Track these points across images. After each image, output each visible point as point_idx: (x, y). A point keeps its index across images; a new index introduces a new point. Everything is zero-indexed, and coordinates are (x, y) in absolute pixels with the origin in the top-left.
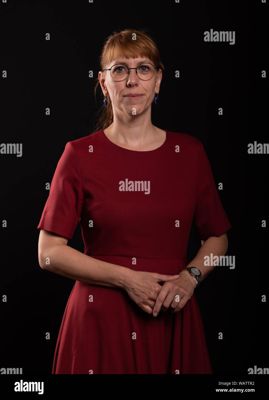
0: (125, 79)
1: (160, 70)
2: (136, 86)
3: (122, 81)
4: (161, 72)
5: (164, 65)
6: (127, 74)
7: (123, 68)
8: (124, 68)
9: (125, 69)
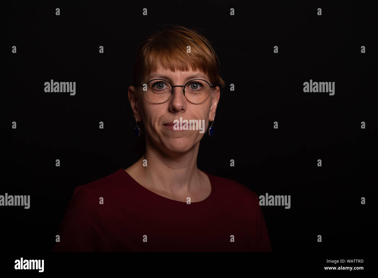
0: (167, 101)
1: (218, 88)
2: (183, 111)
3: (163, 104)
4: (218, 91)
5: (223, 79)
6: (170, 94)
7: (164, 84)
8: (166, 84)
9: (168, 86)
